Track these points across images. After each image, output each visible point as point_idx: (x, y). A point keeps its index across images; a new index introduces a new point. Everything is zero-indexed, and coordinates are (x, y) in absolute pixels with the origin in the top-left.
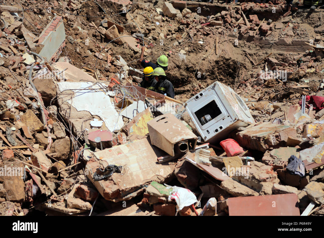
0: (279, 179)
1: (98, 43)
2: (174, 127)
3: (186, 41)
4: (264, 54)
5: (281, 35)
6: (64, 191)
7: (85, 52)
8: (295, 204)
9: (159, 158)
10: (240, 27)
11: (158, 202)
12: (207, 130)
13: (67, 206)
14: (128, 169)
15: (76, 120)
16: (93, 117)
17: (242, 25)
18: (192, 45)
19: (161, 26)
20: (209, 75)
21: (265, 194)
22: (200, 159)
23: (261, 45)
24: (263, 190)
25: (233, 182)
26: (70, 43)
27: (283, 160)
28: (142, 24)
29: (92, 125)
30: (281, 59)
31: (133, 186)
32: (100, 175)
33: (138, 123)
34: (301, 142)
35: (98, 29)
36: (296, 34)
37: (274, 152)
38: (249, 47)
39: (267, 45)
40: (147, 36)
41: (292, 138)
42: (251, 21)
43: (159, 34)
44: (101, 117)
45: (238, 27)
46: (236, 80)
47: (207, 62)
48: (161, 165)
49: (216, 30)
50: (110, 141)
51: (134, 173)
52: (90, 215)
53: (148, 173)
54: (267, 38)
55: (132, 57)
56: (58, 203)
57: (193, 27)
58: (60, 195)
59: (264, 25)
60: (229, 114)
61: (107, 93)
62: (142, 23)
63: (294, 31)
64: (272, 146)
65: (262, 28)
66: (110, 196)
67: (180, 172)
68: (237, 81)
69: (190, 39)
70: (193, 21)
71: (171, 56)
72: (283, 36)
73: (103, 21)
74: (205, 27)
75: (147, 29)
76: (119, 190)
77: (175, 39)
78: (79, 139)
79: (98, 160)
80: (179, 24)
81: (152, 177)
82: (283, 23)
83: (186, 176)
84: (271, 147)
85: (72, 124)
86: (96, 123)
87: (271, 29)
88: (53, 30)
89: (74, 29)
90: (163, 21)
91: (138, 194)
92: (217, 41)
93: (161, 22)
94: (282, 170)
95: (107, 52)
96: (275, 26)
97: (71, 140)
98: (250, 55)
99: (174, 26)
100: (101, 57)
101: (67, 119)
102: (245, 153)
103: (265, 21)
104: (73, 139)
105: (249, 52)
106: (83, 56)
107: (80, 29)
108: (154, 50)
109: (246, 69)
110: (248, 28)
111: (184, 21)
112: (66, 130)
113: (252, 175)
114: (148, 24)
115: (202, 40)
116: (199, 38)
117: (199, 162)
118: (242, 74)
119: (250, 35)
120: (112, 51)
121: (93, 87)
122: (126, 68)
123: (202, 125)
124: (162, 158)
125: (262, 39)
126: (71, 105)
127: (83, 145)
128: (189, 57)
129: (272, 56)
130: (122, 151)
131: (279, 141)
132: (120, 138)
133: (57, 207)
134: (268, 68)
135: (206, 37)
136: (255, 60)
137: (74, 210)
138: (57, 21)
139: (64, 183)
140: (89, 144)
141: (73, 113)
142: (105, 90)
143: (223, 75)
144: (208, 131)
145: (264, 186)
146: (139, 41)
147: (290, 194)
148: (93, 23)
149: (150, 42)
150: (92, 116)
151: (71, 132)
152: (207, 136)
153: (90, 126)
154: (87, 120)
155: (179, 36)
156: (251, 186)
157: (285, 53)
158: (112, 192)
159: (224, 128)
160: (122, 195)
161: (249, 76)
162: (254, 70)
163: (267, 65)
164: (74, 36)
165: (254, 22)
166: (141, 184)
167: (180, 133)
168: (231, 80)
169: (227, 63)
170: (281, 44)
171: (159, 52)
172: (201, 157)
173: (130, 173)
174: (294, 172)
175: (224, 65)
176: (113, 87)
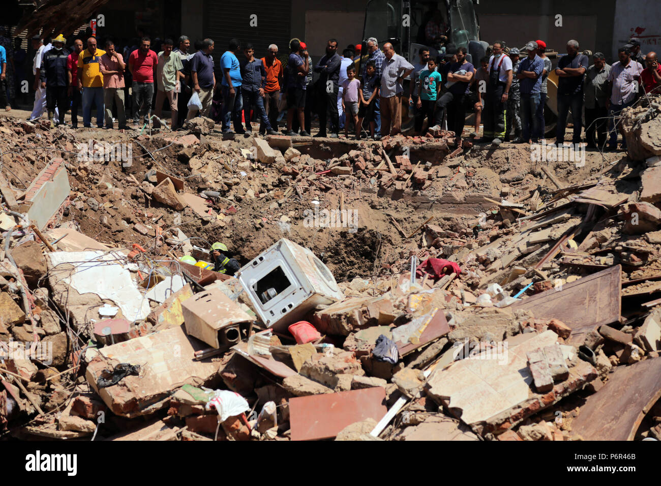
0: (364, 370)
1: (141, 209)
2: (219, 307)
3: (292, 200)
4: (421, 218)
5: (447, 186)
6: (54, 407)
7: (117, 224)
8: (381, 401)
9: (197, 353)
10: (380, 176)
11: (191, 413)
12: (270, 310)
13: (58, 427)
14: (149, 369)
15: (76, 306)
16: (103, 302)
17: (384, 173)
18: (302, 207)
19: (250, 178)
20: (330, 257)
21: (342, 390)
22: (255, 349)
23: (415, 204)
24: (338, 385)
25: (299, 378)
26: (92, 209)
27: (369, 343)
28: (217, 176)
29: (102, 313)
30: (448, 227)
31: (157, 392)
32: (108, 379)
33: (172, 307)
34: (395, 317)
35: (141, 186)
36: (471, 185)
37: (360, 334)
38: (396, 208)
39: (425, 204)
40: (225, 194)
41: (385, 313)
42: (397, 166)
43: (246, 191)
44: (115, 301)
45: (377, 176)
46: (376, 263)
47: (327, 235)
48: (200, 362)
49: (341, 181)
50: (126, 333)
51: (159, 375)
52: (92, 440)
53: (180, 375)
54: (424, 192)
55: (198, 229)
56: (46, 425)
57: (303, 178)
58: (48, 414)
59: (419, 172)
60: (301, 285)
61: (126, 267)
62: (217, 173)
63: (468, 181)
64: (358, 326)
65: (416, 176)
66: (122, 409)
67: (226, 370)
68: (378, 265)
69: (298, 198)
70: (304, 168)
71: (266, 226)
72: (449, 189)
73: (149, 172)
74: (322, 177)
75: (226, 183)
76: (134, 398)
77: (273, 199)
78: (81, 335)
79: (106, 358)
80: (281, 174)
81: (186, 380)
82: (451, 167)
83: (235, 375)
84: (356, 327)
85: (71, 313)
86: (107, 310)
87: (430, 178)
88: (48, 180)
89: (99, 187)
90: (253, 170)
91: (164, 404)
92: (343, 199)
93: (248, 170)
94: (367, 356)
95: (156, 222)
96: (438, 172)
97: (68, 337)
98: (397, 221)
99: (271, 177)
100: (145, 231)
101: (63, 307)
102: (321, 338)
103: (421, 165)
104: (70, 334)
105: (396, 217)
106: (114, 229)
107: (110, 186)
108: (236, 218)
109: (392, 244)
110: (393, 177)
111: (289, 169)
112: (60, 322)
113: (324, 366)
114: (227, 175)
115: (317, 198)
116: (312, 195)
117: (253, 354)
118: (385, 254)
119: (397, 188)
120: (165, 221)
121: (105, 258)
122: (188, 247)
123: (263, 304)
124: (202, 352)
125: (416, 194)
126: (69, 285)
127: (86, 343)
128: (296, 228)
129: (433, 222)
130: (142, 345)
131: (368, 318)
132: (143, 330)
133: (45, 431)
134: (427, 241)
135: (324, 193)
136: (406, 228)
137: (69, 433)
138: (55, 165)
139: (54, 395)
140: (96, 340)
141: (72, 297)
142: (122, 261)
143: (354, 256)
144: (271, 312)
145: (340, 379)
146: (211, 203)
147: (375, 388)
148: (132, 176)
149: (229, 204)
150: (102, 300)
151: (68, 325)
152: (271, 320)
153: (98, 315)
154: (94, 307)
155: (280, 194)
156: (322, 381)
157: (454, 216)
158: (124, 403)
159: (295, 306)
160: (140, 406)
161: (397, 256)
162: (405, 246)
163: (425, 237)
164: (99, 198)
165: (402, 167)
166: (168, 390)
167: (227, 315)
168: (368, 264)
169: (360, 235)
170: (448, 201)
171: (244, 220)
172: (257, 346)
173: (152, 376)
174: (382, 359)
175: (355, 239)
176: (134, 256)
